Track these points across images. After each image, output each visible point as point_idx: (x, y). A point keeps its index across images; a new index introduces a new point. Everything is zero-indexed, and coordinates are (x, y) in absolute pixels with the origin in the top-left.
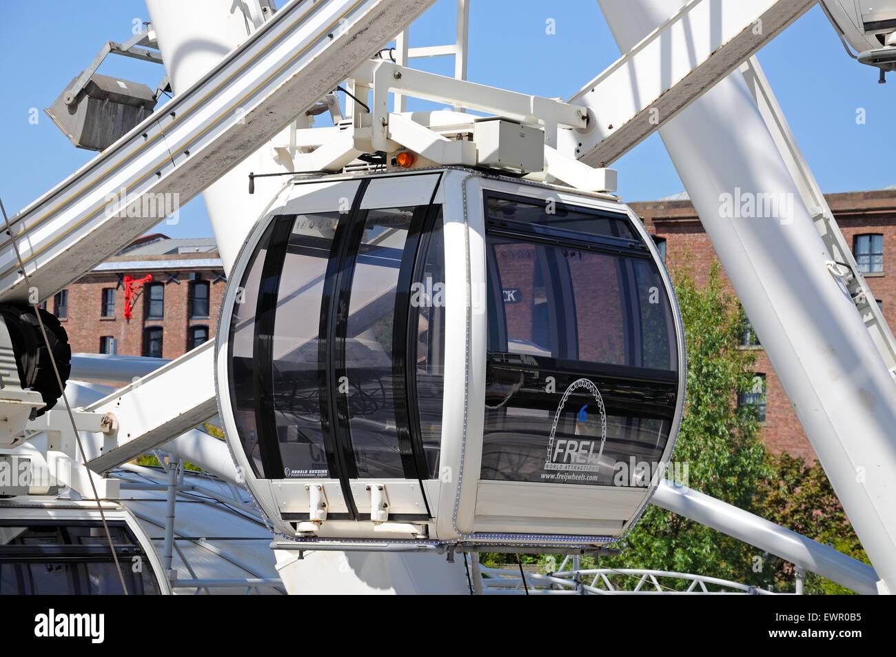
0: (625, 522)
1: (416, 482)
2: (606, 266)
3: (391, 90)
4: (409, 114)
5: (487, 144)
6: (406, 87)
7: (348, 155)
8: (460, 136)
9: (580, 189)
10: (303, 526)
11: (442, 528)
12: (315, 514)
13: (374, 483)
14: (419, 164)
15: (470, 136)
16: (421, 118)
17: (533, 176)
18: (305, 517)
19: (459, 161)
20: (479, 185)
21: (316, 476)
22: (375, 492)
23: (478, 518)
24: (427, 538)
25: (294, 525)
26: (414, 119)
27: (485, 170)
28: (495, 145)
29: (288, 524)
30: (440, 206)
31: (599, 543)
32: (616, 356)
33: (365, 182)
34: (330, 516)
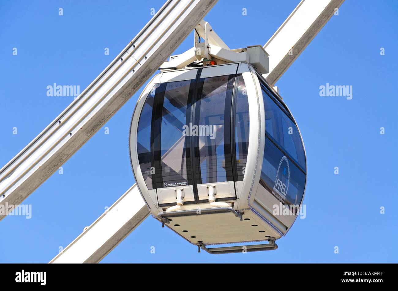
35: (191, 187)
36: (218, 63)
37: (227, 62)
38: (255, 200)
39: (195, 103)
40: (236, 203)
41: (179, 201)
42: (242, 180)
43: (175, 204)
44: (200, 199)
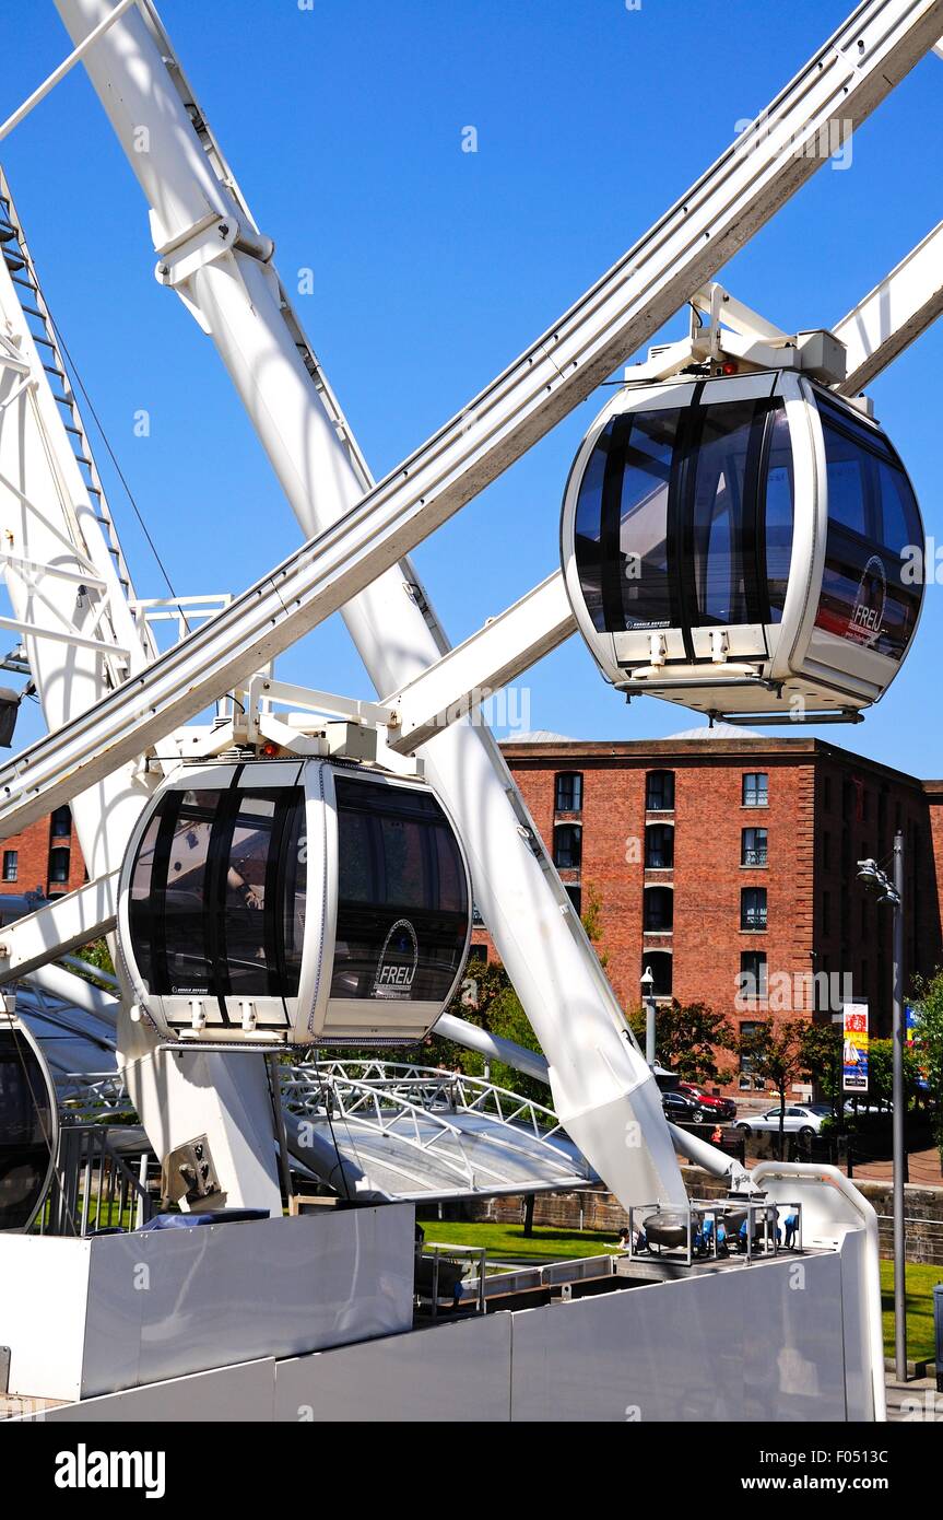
0: (426, 1028)
1: (280, 999)
2: (411, 832)
3: (262, 697)
4: (272, 714)
5: (337, 739)
6: (273, 696)
7: (228, 744)
8: (316, 735)
9: (398, 774)
10: (185, 1033)
11: (299, 1035)
12: (197, 1023)
13: (246, 1000)
14: (281, 754)
15: (323, 734)
16: (282, 718)
17: (367, 763)
18: (188, 1025)
19: (316, 753)
20: (331, 772)
21: (198, 994)
22: (246, 1007)
23: (326, 1027)
24: (286, 1044)
25: (178, 1032)
26: (275, 718)
27: (333, 759)
28: (343, 740)
29: (172, 1030)
30: (303, 787)
31: (406, 1044)
32: (418, 900)
33: (241, 768)
34: (209, 1025)
35: (679, 631)
36: (740, 370)
37: (759, 369)
38: (806, 658)
39: (687, 460)
40: (767, 667)
41: (656, 659)
42: (780, 622)
43: (647, 663)
44: (698, 655)
